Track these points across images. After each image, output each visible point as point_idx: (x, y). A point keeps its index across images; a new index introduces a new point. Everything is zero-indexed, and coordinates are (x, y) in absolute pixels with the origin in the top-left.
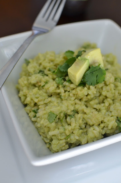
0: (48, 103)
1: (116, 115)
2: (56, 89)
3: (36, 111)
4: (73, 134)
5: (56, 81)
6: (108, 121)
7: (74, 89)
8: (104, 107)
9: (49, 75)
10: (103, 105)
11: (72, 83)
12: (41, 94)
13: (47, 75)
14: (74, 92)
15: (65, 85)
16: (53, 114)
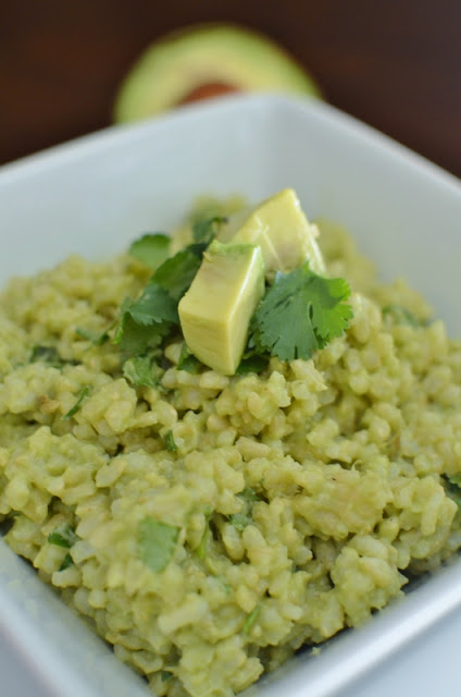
0: (114, 484)
1: (438, 465)
2: (135, 415)
3: (65, 537)
4: (269, 601)
5: (126, 374)
6: (415, 499)
7: (219, 393)
8: (373, 446)
9: (85, 359)
10: (362, 436)
11: (203, 368)
12: (71, 452)
13: (76, 363)
14: (223, 405)
15: (171, 387)
16: (161, 524)
